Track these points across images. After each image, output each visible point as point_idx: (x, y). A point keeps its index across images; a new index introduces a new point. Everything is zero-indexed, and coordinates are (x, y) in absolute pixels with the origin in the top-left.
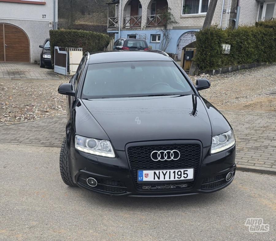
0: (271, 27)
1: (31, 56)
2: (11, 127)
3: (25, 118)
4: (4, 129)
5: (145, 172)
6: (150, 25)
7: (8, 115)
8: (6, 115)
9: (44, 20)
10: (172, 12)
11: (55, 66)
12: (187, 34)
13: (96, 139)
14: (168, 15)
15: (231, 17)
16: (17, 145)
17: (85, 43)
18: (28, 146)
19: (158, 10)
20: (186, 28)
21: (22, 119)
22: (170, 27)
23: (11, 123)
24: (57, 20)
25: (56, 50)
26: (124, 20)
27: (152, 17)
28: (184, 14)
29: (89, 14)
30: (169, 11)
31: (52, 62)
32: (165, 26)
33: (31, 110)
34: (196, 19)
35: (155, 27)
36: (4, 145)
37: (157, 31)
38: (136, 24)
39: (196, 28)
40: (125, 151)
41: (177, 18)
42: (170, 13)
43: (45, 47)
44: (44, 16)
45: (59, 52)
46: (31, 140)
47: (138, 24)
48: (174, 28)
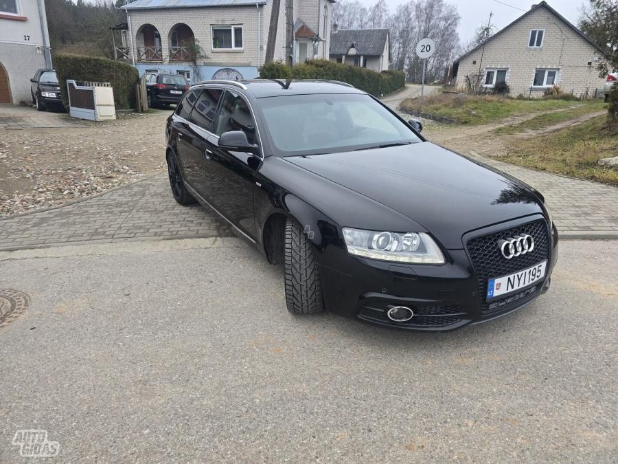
0: (322, 66)
1: (13, 95)
2: (68, 210)
3: (81, 191)
4: (56, 216)
5: (497, 281)
6: (174, 58)
7: (45, 189)
8: (41, 190)
9: (27, 43)
10: (200, 44)
11: (71, 108)
12: (221, 72)
13: (391, 232)
14: (196, 48)
15: (287, 52)
16: (110, 244)
17: (112, 76)
18: (135, 243)
19: (183, 41)
20: (220, 64)
21: (77, 194)
22: (200, 62)
23: (61, 203)
24: (48, 45)
25: (71, 85)
26: (139, 51)
27: (175, 50)
28: (215, 48)
29: (73, 43)
30: (196, 43)
31: (64, 103)
32: (194, 61)
33: (81, 177)
34: (231, 54)
35: (180, 61)
36: (83, 246)
37: (184, 66)
38: (155, 57)
39: (232, 65)
40: (464, 249)
41: (208, 53)
42: (198, 46)
43: (41, 81)
44: (27, 38)
45: (77, 87)
46: (128, 230)
47: (157, 57)
48: (206, 64)
